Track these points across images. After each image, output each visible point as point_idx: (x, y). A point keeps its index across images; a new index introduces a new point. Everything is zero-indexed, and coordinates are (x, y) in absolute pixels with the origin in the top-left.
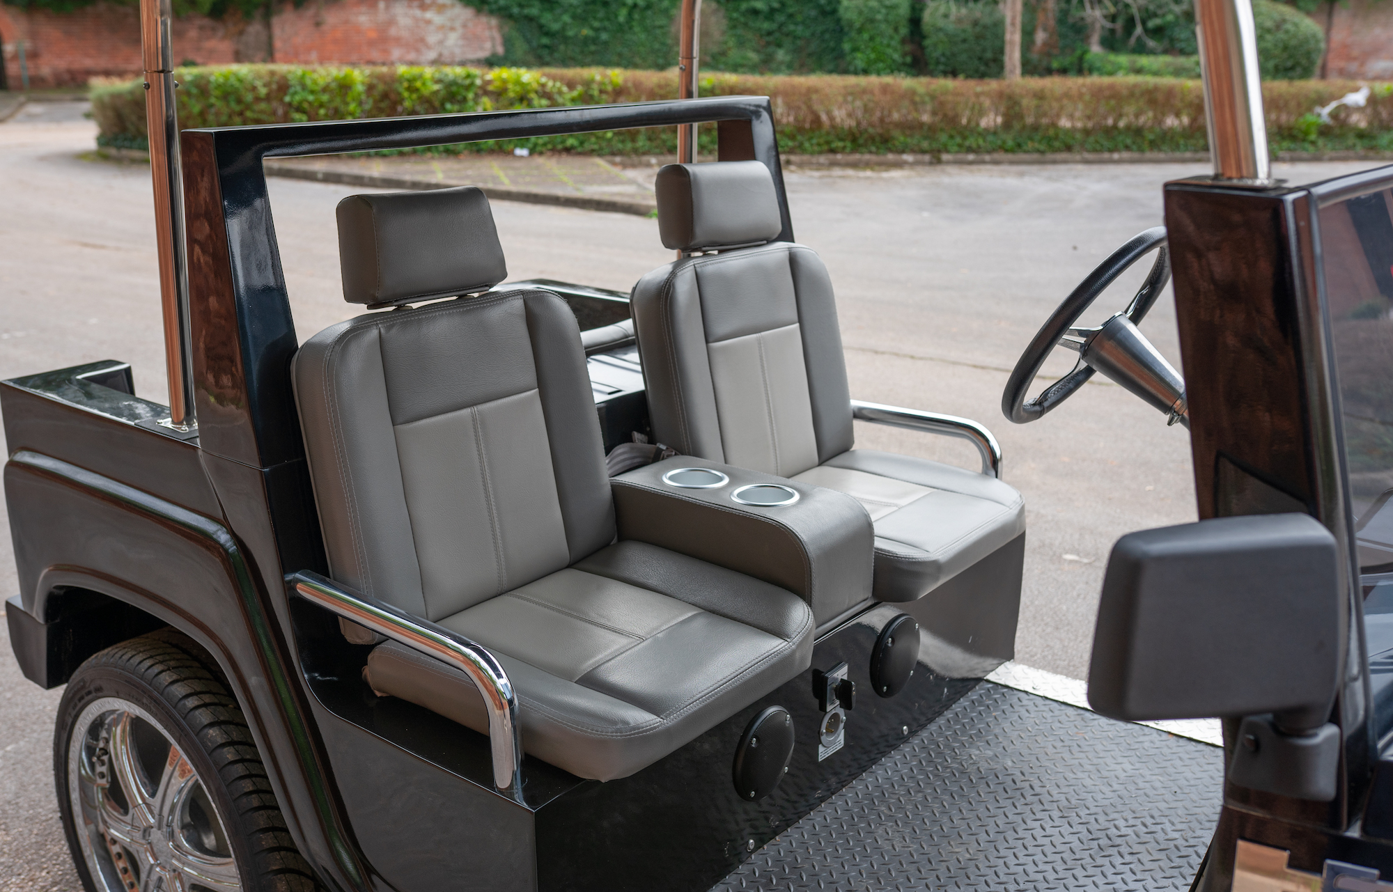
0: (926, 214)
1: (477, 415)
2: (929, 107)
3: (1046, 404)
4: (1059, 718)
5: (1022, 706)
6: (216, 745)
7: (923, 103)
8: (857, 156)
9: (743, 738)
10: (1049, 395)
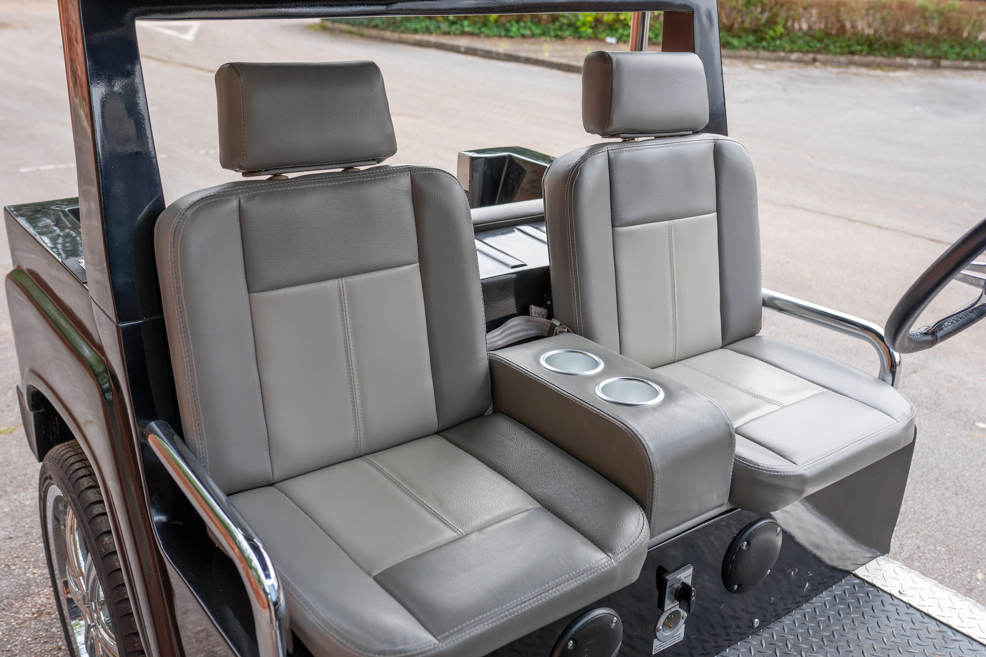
0: (918, 108)
1: (345, 287)
2: (936, 21)
3: (940, 334)
4: (919, 632)
5: (884, 611)
6: (108, 552)
7: (932, 18)
8: (871, 59)
9: (561, 637)
10: (946, 324)
